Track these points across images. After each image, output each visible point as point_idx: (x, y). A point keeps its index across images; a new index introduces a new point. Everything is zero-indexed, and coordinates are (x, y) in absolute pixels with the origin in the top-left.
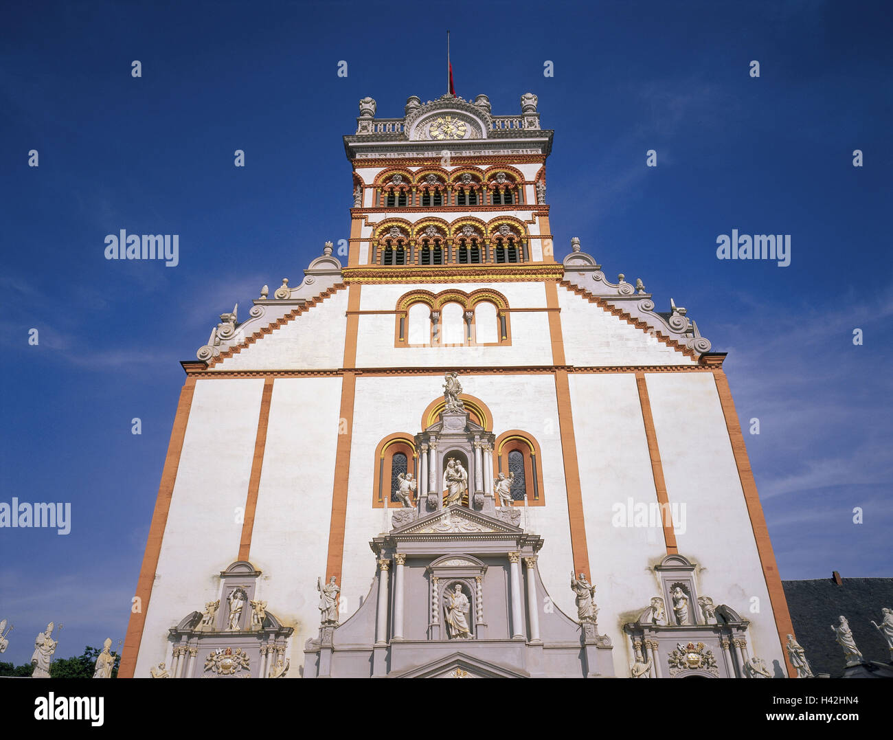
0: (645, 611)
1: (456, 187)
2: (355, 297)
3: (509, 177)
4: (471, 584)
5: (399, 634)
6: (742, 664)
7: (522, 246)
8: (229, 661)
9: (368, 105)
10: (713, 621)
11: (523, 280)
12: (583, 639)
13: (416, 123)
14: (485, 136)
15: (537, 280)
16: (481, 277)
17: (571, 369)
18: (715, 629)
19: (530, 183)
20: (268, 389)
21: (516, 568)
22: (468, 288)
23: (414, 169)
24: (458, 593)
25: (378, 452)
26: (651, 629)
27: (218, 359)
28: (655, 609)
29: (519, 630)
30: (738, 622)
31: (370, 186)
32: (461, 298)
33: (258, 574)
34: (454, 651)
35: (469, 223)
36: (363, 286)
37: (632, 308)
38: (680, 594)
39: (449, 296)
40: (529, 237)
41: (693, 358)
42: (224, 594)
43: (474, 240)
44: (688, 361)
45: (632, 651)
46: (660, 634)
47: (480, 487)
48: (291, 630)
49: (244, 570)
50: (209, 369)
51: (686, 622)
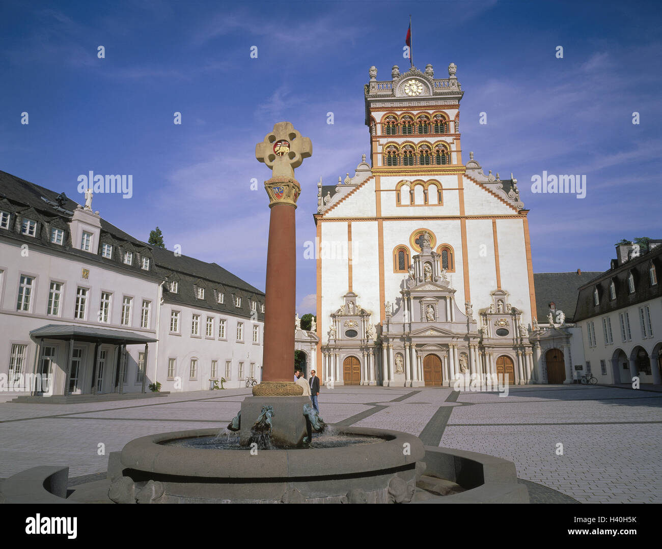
0: (487, 309)
1: (418, 122)
2: (378, 183)
3: (442, 116)
4: (434, 305)
5: (413, 320)
6: (518, 325)
7: (448, 155)
8: (351, 324)
9: (374, 71)
10: (510, 312)
11: (448, 174)
12: (468, 321)
13: (398, 85)
14: (431, 95)
15: (454, 174)
16: (431, 173)
17: (467, 218)
18: (511, 314)
19: (452, 121)
20: (350, 226)
21: (448, 301)
22: (425, 178)
23: (399, 113)
24: (430, 308)
25: (394, 252)
26: (489, 314)
27: (327, 212)
28: (491, 308)
29: (449, 319)
30: (518, 313)
31: (379, 123)
32: (423, 183)
33: (356, 296)
34: (430, 326)
35: (425, 143)
36: (381, 177)
37: (493, 187)
38: (500, 303)
39: (417, 182)
40: (451, 151)
41: (516, 211)
42: (346, 302)
43: (427, 151)
44: (514, 213)
45: (483, 321)
46: (492, 316)
47: (437, 275)
48: (370, 314)
49: (351, 295)
50: (324, 217)
51: (501, 312)
